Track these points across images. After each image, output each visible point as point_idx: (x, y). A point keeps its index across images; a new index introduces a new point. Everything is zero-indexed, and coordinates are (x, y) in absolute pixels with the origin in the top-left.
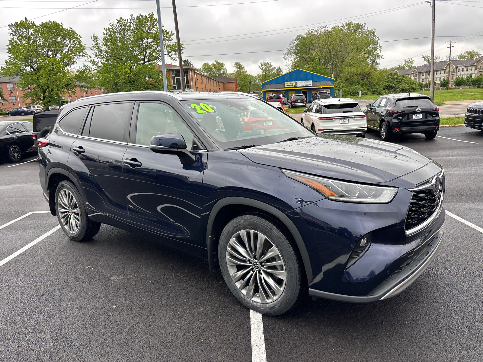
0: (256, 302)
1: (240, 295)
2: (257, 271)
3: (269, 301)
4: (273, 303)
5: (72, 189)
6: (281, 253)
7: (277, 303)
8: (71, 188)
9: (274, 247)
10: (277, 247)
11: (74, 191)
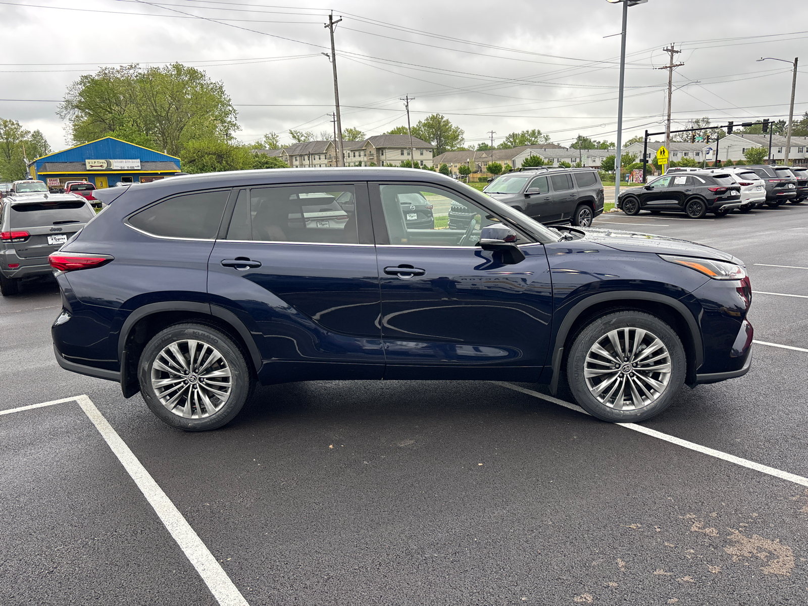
0: (628, 411)
1: (605, 410)
2: (627, 374)
3: (648, 402)
4: (653, 404)
5: (211, 335)
6: (666, 345)
7: (658, 402)
8: (208, 334)
9: (657, 340)
10: (661, 339)
11: (217, 339)
